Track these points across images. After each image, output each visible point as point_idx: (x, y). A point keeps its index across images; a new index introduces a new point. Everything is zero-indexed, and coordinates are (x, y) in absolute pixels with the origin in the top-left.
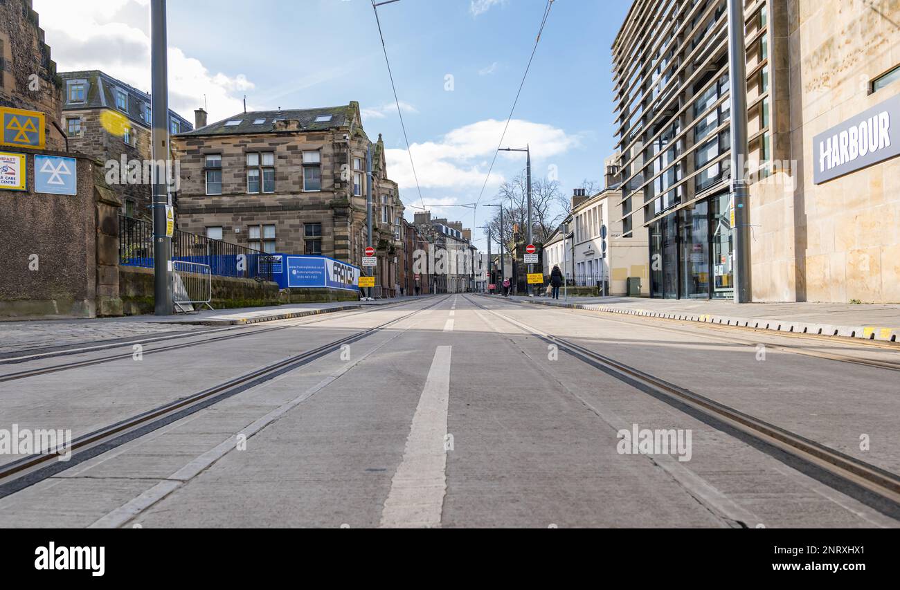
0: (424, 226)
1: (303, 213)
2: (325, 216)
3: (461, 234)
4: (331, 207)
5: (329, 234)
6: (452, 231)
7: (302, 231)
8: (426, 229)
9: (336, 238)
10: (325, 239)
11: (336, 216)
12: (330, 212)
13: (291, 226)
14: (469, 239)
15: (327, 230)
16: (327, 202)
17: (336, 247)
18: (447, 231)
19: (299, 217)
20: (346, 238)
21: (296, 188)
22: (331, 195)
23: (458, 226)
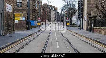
0: (46, 7)
1: (27, 11)
2: (31, 12)
3: (55, 9)
4: (32, 10)
5: (32, 15)
6: (53, 8)
7: (27, 14)
8: (46, 8)
9: (33, 16)
10: (31, 16)
11: (33, 12)
12: (32, 11)
13: (25, 13)
14: (57, 10)
15: (31, 14)
16: (31, 9)
17: (33, 17)
18: (51, 8)
19: (26, 12)
20: (35, 16)
21: (26, 6)
22: (32, 8)
23: (54, 7)
